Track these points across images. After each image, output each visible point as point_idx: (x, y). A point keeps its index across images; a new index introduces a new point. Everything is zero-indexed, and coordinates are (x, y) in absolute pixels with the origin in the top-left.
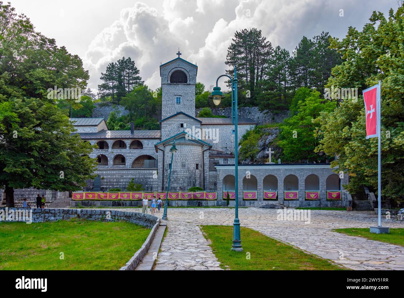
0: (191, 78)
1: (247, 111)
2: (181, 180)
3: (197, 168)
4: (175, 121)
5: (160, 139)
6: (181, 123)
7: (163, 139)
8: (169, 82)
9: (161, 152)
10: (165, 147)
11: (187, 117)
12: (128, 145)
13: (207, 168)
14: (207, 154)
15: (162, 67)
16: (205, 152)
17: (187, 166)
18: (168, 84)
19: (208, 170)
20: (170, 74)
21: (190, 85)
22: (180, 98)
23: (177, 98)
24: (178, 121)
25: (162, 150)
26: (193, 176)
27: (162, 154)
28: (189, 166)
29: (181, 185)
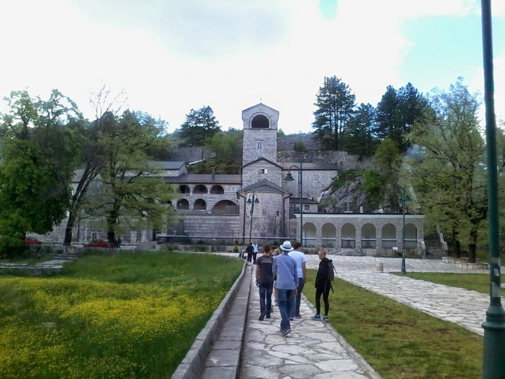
0: (272, 122)
1: (330, 155)
2: (262, 226)
3: (278, 215)
4: (256, 167)
5: (241, 184)
6: (262, 169)
7: (245, 185)
8: (251, 127)
9: (242, 198)
10: (246, 194)
11: (268, 163)
12: (209, 190)
13: (287, 215)
14: (288, 201)
15: (244, 111)
16: (285, 200)
17: (267, 213)
18: (249, 129)
19: (288, 217)
20: (252, 119)
21: (271, 129)
22: (261, 143)
23: (259, 143)
24: (259, 167)
25: (244, 197)
26: (274, 223)
27: (244, 201)
28: (270, 213)
29: (262, 232)
